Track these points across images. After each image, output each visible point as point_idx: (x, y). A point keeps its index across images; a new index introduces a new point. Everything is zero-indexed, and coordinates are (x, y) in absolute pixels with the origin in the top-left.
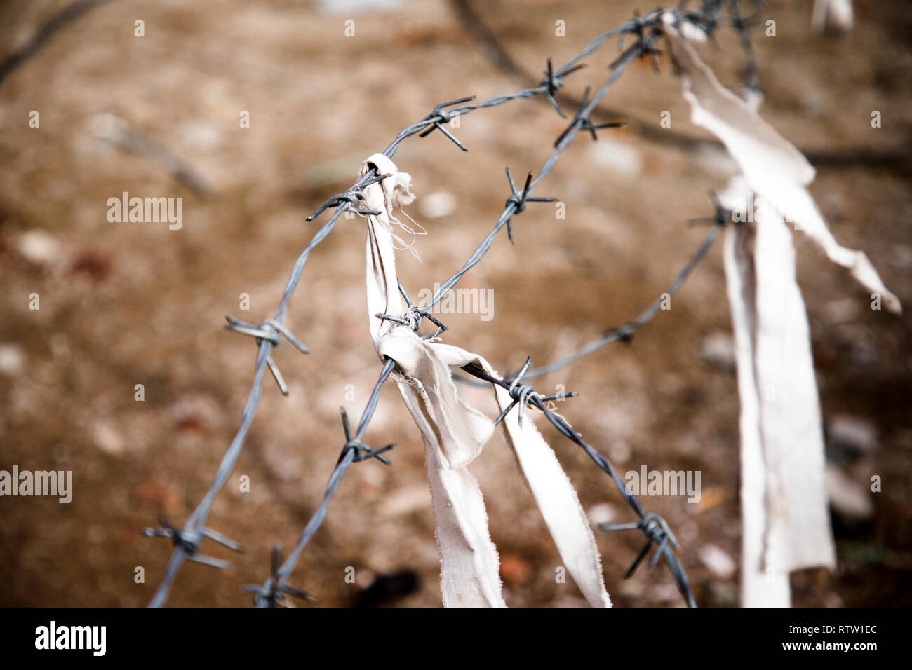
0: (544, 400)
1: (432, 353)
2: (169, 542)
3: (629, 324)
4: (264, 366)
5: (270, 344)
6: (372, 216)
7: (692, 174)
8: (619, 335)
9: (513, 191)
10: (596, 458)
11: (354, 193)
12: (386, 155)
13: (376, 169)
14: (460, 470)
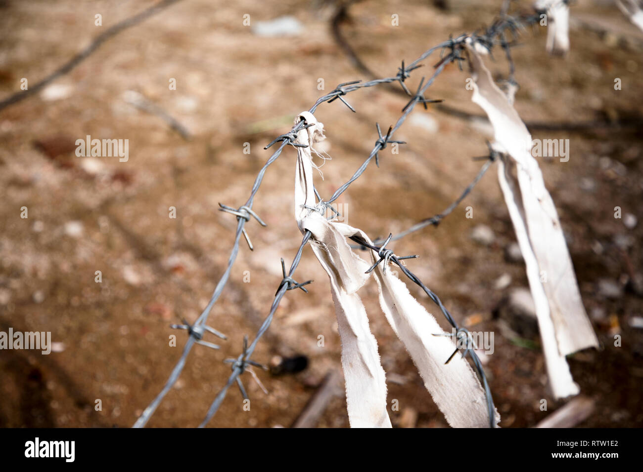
0: (399, 259)
1: (334, 228)
2: (186, 332)
3: (438, 215)
4: (241, 232)
5: (244, 220)
6: (301, 148)
7: (468, 133)
8: (432, 221)
9: (380, 136)
10: (430, 294)
11: (293, 134)
12: (311, 112)
13: (305, 120)
14: (352, 295)
